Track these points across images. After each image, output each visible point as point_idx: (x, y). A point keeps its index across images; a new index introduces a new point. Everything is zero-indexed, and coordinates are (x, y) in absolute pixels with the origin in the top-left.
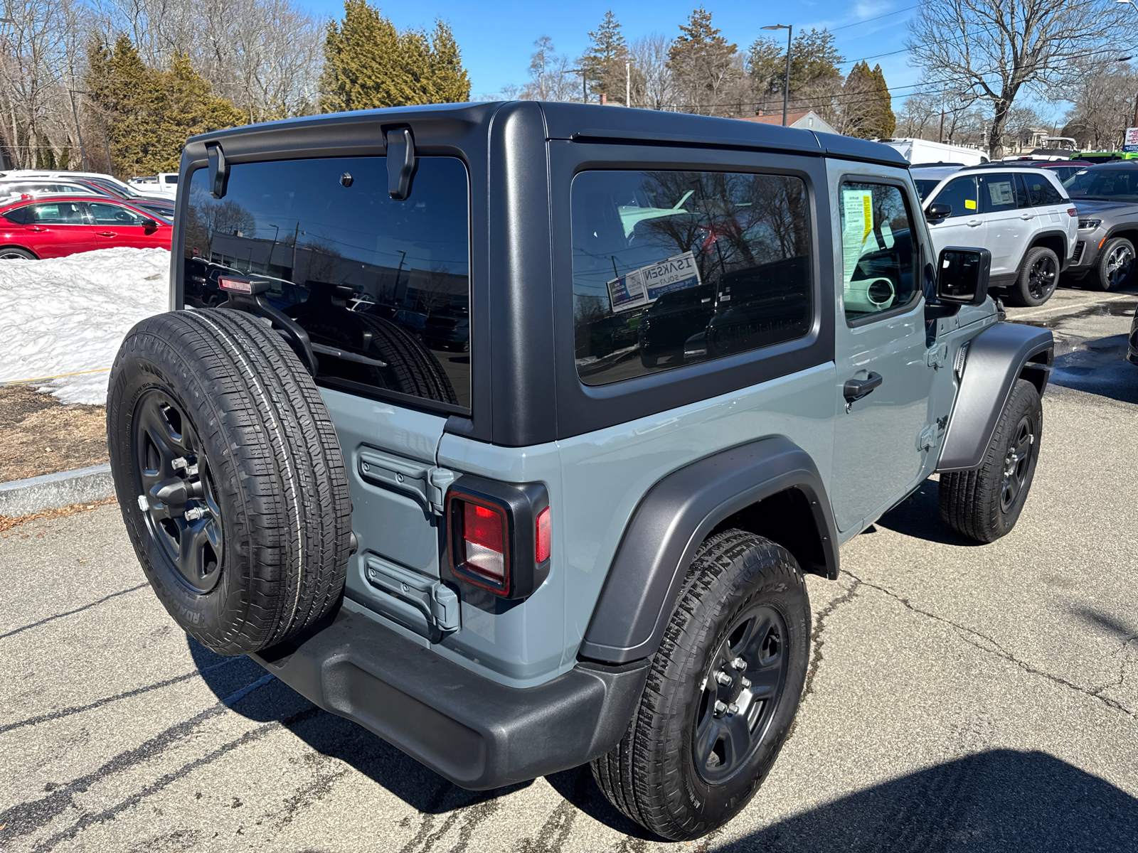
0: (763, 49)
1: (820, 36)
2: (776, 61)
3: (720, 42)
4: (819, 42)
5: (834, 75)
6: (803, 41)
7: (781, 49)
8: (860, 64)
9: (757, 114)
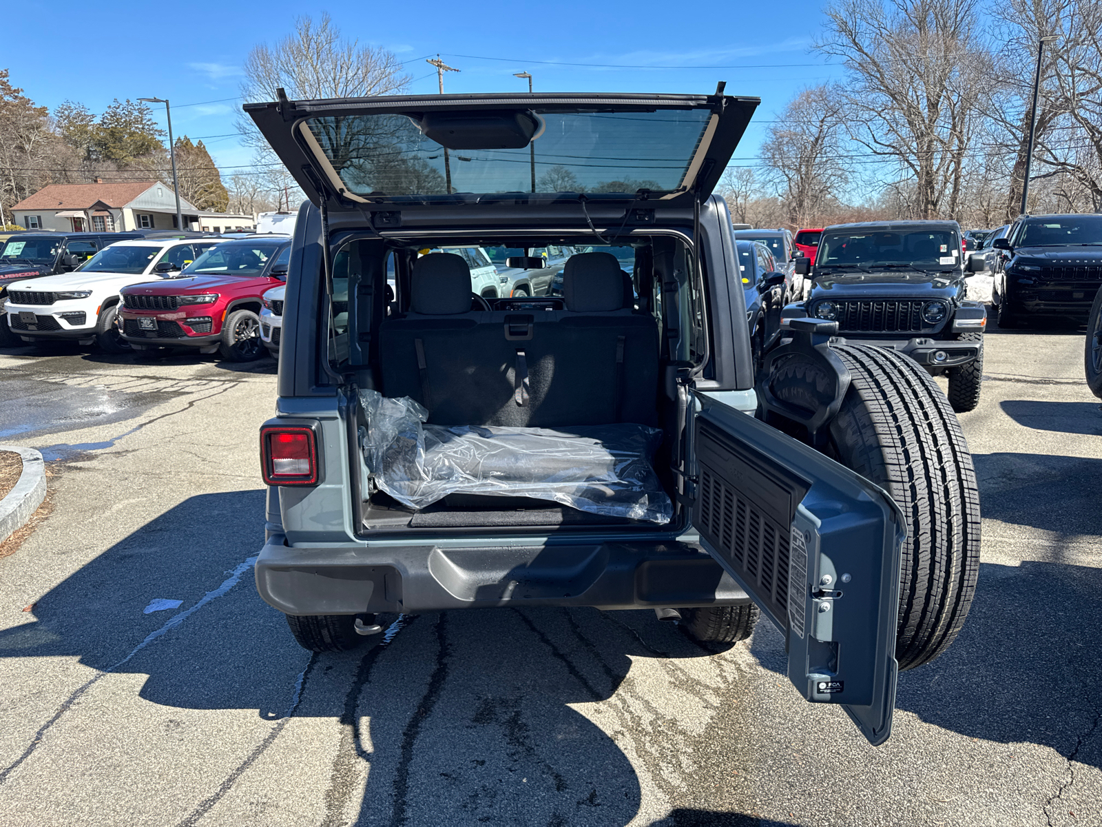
0: (72, 114)
1: (137, 108)
2: (90, 128)
3: (25, 103)
4: (136, 113)
5: (158, 146)
6: (118, 110)
7: (93, 116)
8: (182, 138)
9: (96, 181)
